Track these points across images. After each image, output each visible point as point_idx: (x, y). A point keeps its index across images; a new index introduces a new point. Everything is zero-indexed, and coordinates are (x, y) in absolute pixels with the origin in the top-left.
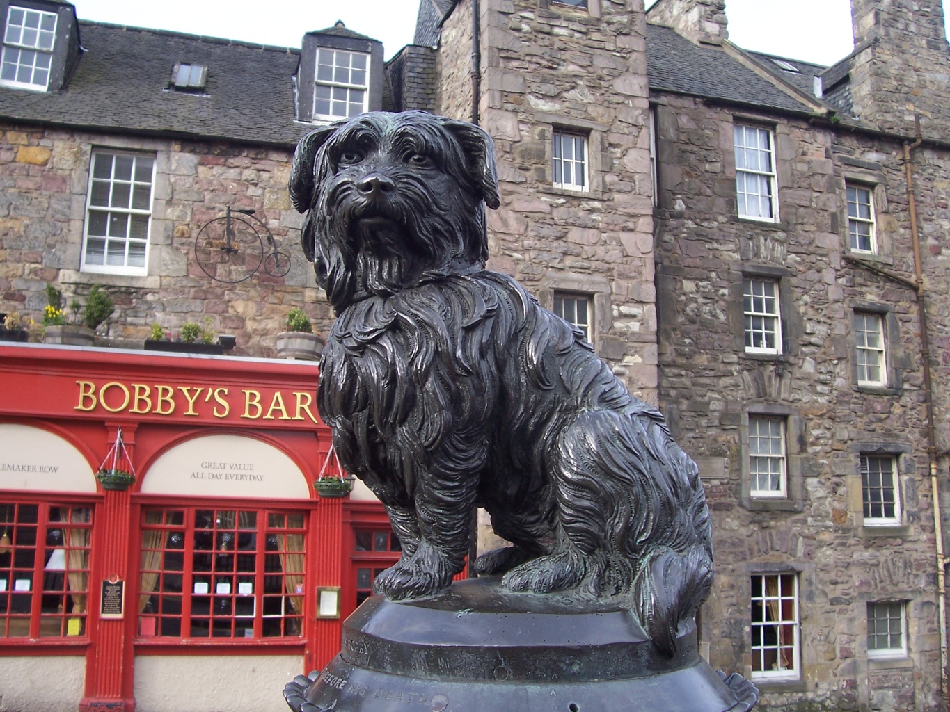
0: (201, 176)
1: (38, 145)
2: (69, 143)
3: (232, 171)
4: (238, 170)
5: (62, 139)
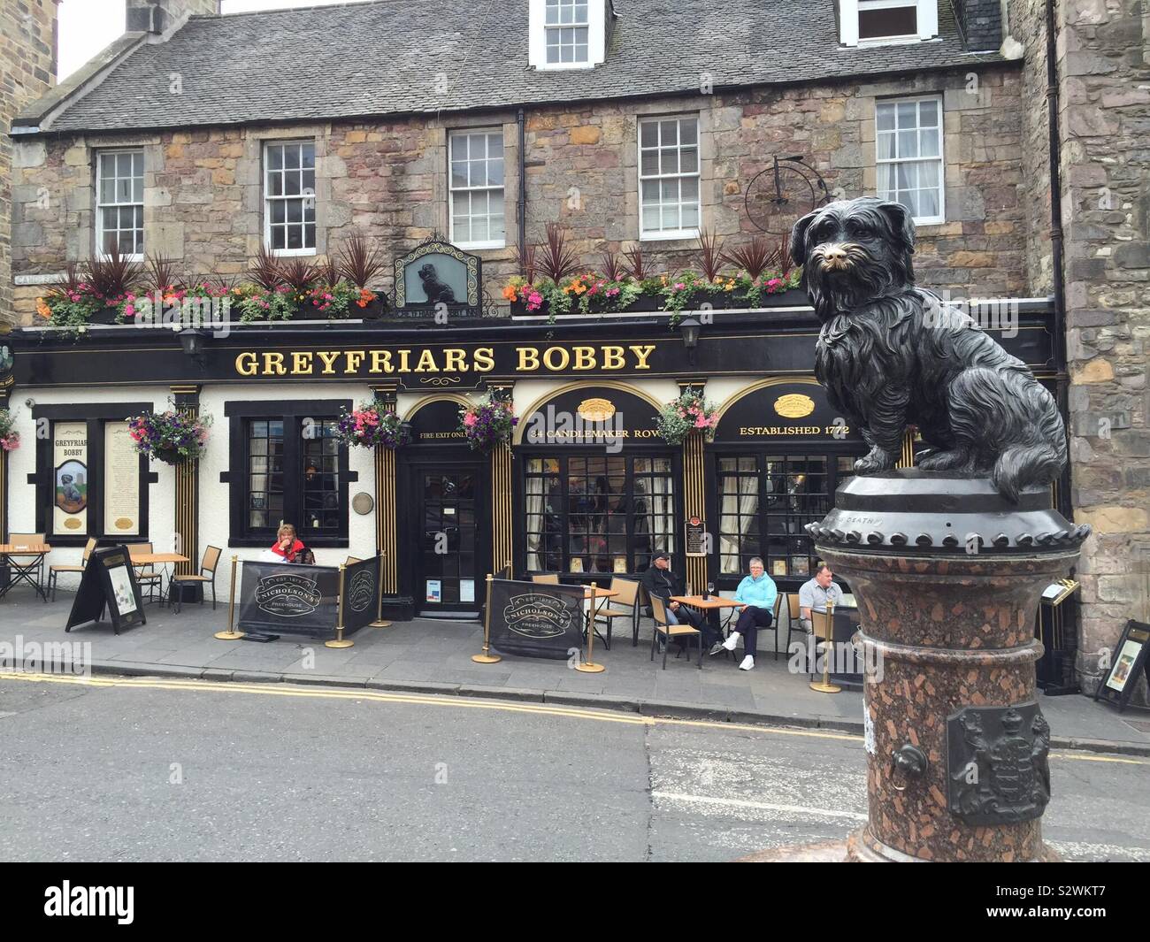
0: (744, 127)
1: (589, 124)
2: (615, 117)
3: (775, 118)
4: (782, 116)
5: (609, 114)
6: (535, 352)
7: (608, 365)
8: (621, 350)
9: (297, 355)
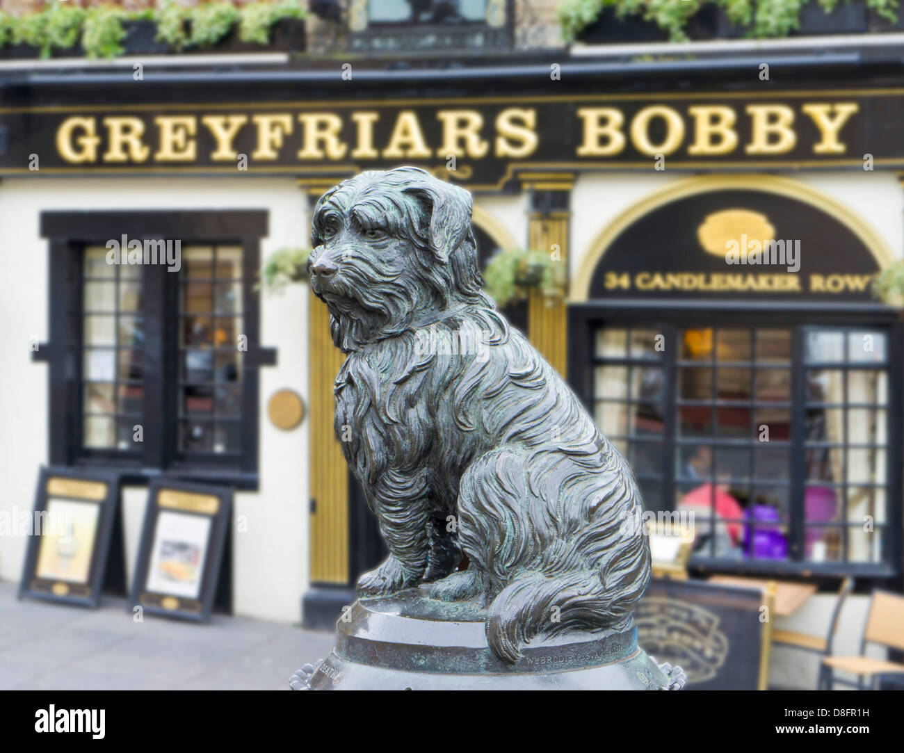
6: (616, 117)
7: (759, 145)
8: (786, 114)
9: (166, 123)
